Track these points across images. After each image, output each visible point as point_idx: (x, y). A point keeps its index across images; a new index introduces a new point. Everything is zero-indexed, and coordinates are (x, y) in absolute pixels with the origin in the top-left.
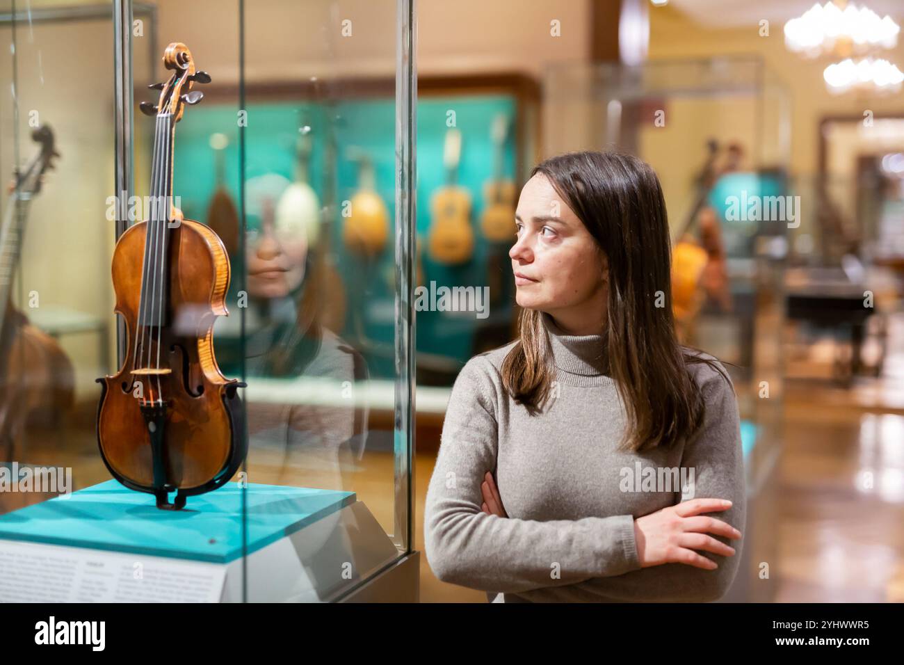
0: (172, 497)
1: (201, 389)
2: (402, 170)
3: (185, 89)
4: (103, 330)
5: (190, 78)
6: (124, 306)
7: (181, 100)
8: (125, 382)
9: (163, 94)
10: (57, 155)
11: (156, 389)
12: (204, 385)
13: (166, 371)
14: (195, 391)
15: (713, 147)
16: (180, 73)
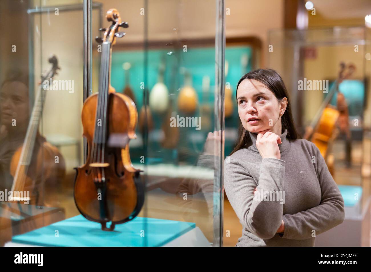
0: (109, 224)
1: (123, 174)
2: (218, 70)
3: (116, 31)
4: (78, 144)
5: (119, 26)
6: (87, 134)
7: (115, 36)
8: (87, 170)
9: (106, 33)
10: (59, 69)
11: (101, 173)
12: (124, 171)
13: (106, 165)
14: (120, 174)
15: (343, 66)
16: (114, 23)
